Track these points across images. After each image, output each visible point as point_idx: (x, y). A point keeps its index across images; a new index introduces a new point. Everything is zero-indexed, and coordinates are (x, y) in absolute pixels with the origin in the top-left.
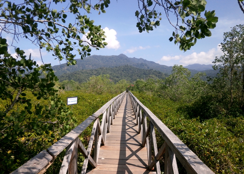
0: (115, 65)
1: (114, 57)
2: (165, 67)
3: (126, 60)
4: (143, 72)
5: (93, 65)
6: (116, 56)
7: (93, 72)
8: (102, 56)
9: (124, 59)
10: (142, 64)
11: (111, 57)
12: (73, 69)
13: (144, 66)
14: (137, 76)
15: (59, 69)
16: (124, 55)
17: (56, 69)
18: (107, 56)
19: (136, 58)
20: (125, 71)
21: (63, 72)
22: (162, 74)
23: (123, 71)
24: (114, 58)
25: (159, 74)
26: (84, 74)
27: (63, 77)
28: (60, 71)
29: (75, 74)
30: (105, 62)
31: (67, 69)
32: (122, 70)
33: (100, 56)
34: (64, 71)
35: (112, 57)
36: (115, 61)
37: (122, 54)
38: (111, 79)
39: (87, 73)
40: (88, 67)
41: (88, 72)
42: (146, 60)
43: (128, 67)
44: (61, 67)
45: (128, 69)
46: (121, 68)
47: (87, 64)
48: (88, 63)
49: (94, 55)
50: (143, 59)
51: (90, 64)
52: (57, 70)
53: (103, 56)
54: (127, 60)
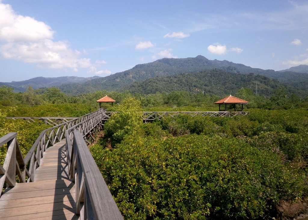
0: (193, 70)
1: (190, 60)
2: (261, 71)
3: (207, 63)
4: (240, 78)
5: (164, 71)
6: (193, 58)
7: (171, 80)
9: (203, 61)
10: (229, 68)
11: (186, 60)
12: (139, 77)
13: (232, 70)
14: (233, 84)
15: (123, 78)
16: (203, 57)
17: (119, 77)
18: (181, 59)
19: (218, 61)
20: (214, 76)
21: (128, 80)
22: (269, 80)
23: (211, 77)
25: (265, 79)
26: (161, 82)
27: (134, 86)
28: (124, 79)
29: (150, 82)
30: (180, 66)
31: (133, 77)
32: (209, 76)
33: (172, 59)
34: (130, 79)
35: (188, 60)
36: (192, 65)
37: (200, 55)
38: (198, 88)
39: (165, 81)
40: (159, 73)
41: (166, 79)
42: (231, 62)
43: (217, 72)
44: (125, 75)
45: (217, 74)
46: (207, 73)
47: (157, 70)
48: (157, 68)
50: (228, 62)
51: (161, 70)
52: (121, 78)
53: (177, 59)
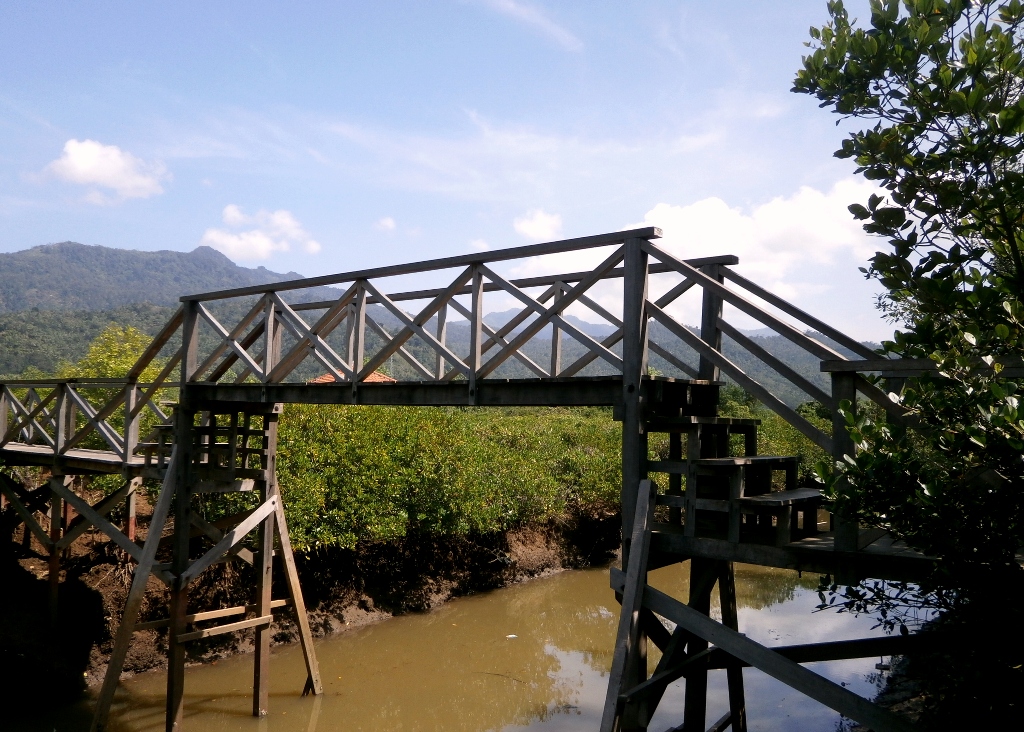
1: (169, 261)
3: (230, 277)
5: (65, 293)
6: (179, 255)
8: (108, 250)
9: (218, 269)
11: (154, 260)
16: (216, 252)
18: (134, 251)
24: (173, 263)
26: (50, 330)
30: (128, 279)
33: (98, 250)
35: (162, 260)
36: (177, 280)
37: (208, 247)
39: (68, 330)
40: (41, 298)
41: (71, 323)
47: (31, 285)
48: (36, 277)
49: (70, 243)
51: (50, 287)
53: (116, 253)
54: (236, 275)
